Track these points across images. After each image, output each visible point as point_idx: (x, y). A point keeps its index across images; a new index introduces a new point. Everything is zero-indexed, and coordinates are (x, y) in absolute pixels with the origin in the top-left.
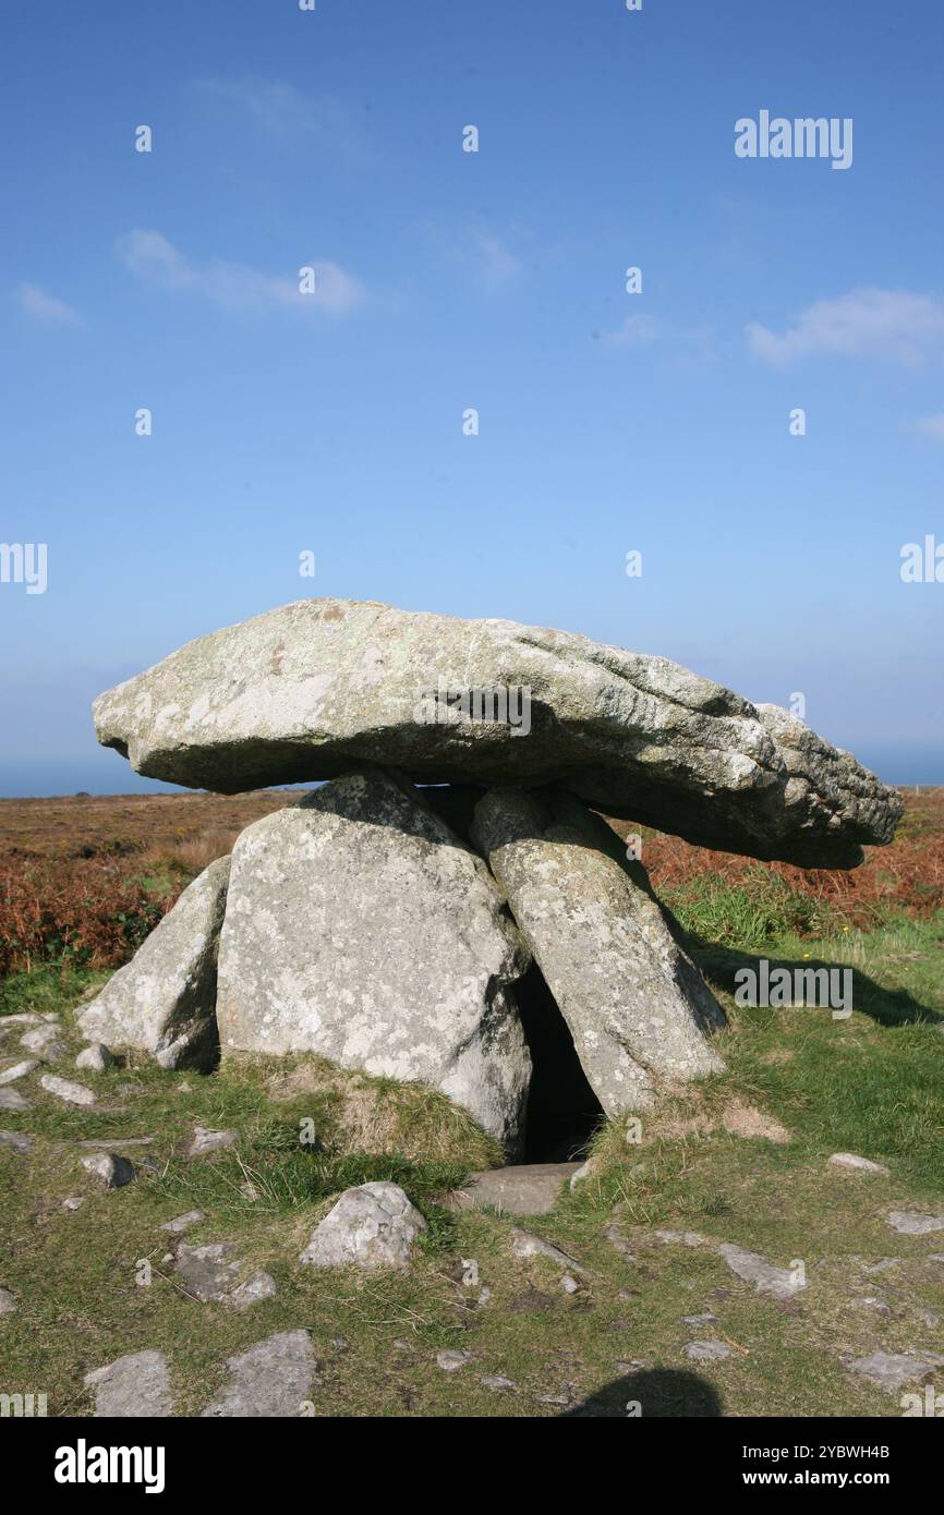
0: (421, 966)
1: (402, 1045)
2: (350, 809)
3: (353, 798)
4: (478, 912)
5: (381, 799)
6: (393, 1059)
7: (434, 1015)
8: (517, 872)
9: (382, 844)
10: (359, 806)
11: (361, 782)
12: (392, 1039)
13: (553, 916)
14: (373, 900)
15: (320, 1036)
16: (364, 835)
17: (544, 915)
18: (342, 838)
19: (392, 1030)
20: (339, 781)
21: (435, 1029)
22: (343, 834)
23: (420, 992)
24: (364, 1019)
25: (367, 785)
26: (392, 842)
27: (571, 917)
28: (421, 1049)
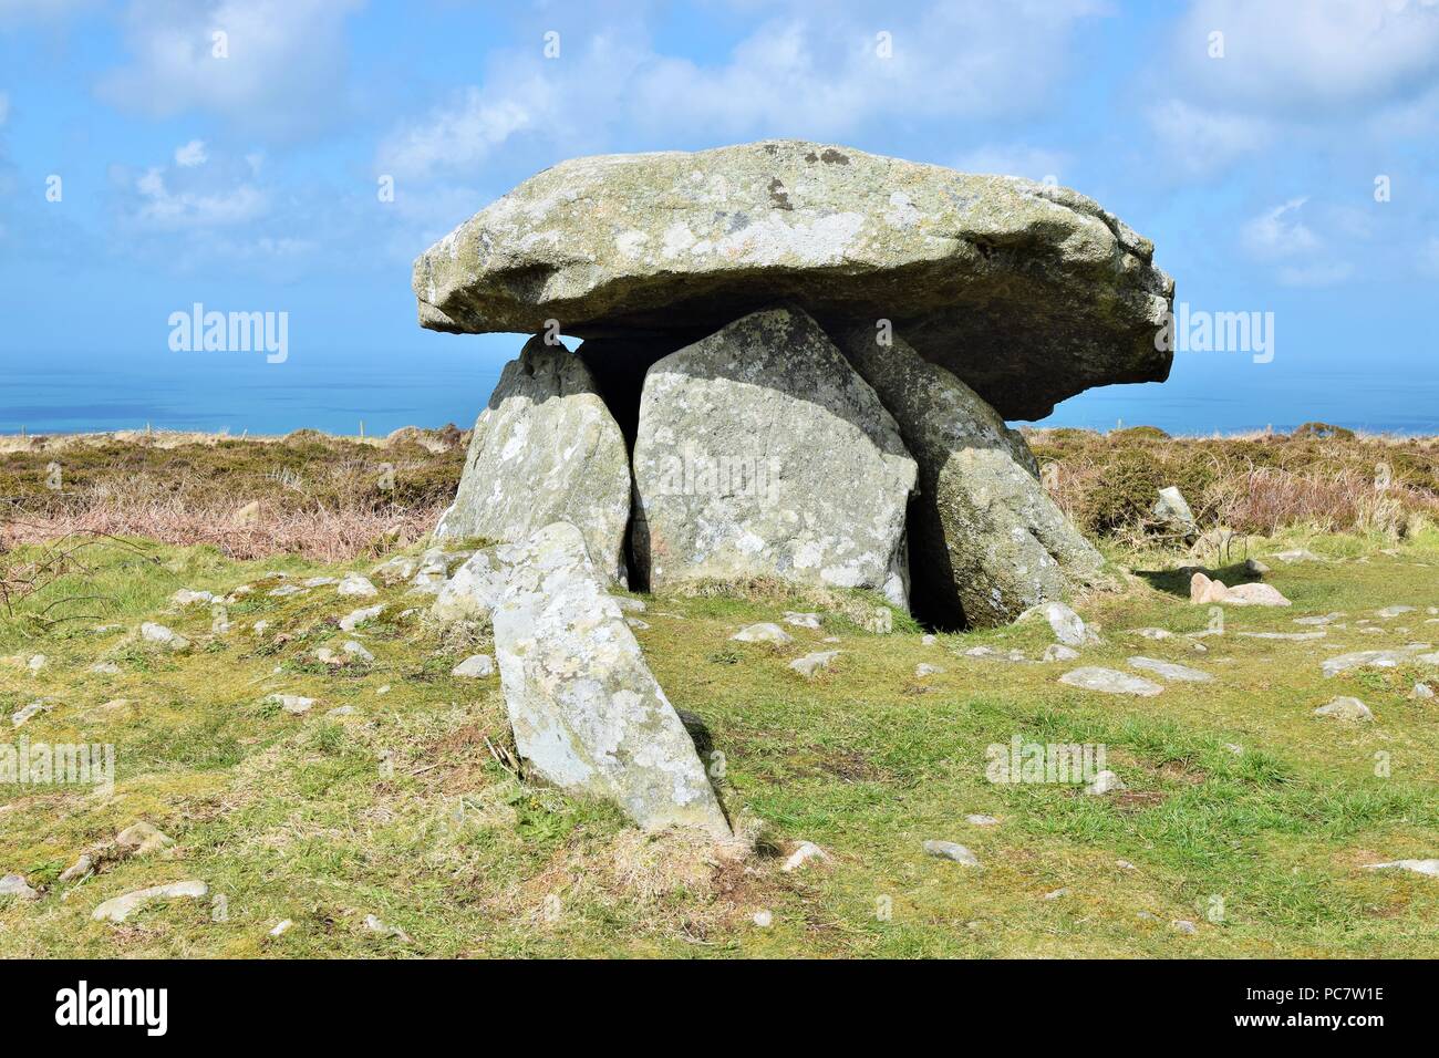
0: (856, 483)
1: (849, 554)
2: (777, 340)
3: (779, 331)
4: (889, 436)
5: (806, 331)
6: (846, 567)
7: (874, 527)
8: (921, 399)
9: (811, 374)
10: (786, 338)
11: (786, 316)
12: (840, 550)
13: (970, 435)
14: (809, 424)
15: (767, 553)
16: (794, 365)
17: (963, 434)
18: (774, 369)
19: (838, 543)
20: (763, 314)
21: (876, 539)
22: (774, 364)
23: (858, 507)
24: (810, 535)
25: (791, 319)
26: (818, 373)
27: (984, 436)
28: (867, 556)
